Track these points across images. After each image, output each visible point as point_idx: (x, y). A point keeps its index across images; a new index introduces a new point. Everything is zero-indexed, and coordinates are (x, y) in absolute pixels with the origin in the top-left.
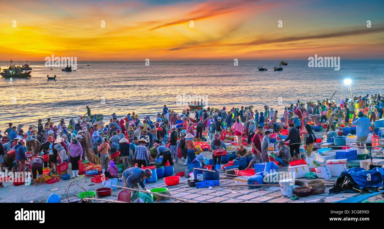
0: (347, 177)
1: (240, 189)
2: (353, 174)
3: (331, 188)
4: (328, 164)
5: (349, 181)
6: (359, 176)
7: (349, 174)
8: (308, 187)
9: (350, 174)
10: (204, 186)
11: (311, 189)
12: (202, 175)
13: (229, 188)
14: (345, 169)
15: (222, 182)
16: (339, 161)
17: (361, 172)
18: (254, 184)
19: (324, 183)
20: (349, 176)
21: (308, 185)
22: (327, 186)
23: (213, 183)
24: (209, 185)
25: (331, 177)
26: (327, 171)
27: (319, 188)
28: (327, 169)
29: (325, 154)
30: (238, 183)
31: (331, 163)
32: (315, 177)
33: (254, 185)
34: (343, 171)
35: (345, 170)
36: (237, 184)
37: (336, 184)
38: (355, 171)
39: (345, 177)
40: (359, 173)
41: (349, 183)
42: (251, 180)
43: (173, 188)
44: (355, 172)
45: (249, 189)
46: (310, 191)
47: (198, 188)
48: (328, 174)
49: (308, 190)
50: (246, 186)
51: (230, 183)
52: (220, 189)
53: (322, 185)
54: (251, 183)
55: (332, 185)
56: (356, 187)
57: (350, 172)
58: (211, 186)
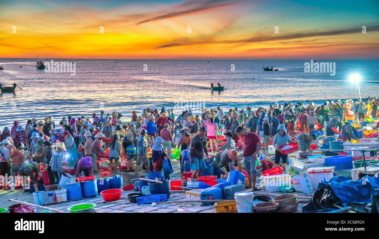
0: (327, 190)
1: (191, 205)
2: (335, 185)
3: (305, 205)
4: (309, 173)
5: (329, 195)
6: (342, 188)
7: (329, 186)
8: (274, 203)
9: (331, 185)
10: (147, 202)
11: (277, 206)
12: (147, 188)
13: (177, 204)
14: (324, 178)
15: (174, 196)
16: (323, 169)
17: (345, 183)
18: (209, 199)
19: (295, 198)
20: (329, 187)
21: (275, 201)
22: (301, 202)
23: (159, 197)
24: (153, 201)
25: (312, 190)
26: (307, 182)
27: (288, 204)
28: (307, 180)
29: (312, 161)
30: (190, 198)
31: (313, 172)
32: (291, 191)
33: (208, 201)
34: (322, 181)
35: (325, 180)
36: (190, 200)
37: (313, 199)
38: (338, 181)
39: (325, 189)
40: (342, 184)
41: (329, 197)
42: (204, 194)
43: (110, 204)
44: (337, 183)
45: (202, 206)
46: (276, 208)
47: (139, 205)
48: (309, 186)
49: (272, 207)
50: (198, 201)
51: (182, 198)
52: (165, 206)
53: (293, 200)
54: (204, 198)
55: (308, 201)
56: (337, 203)
57: (331, 183)
58: (155, 202)
